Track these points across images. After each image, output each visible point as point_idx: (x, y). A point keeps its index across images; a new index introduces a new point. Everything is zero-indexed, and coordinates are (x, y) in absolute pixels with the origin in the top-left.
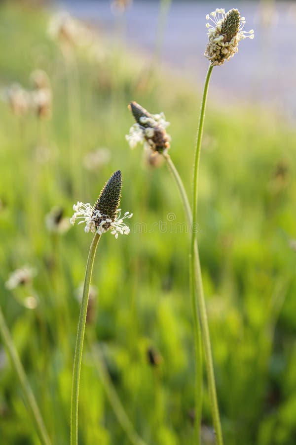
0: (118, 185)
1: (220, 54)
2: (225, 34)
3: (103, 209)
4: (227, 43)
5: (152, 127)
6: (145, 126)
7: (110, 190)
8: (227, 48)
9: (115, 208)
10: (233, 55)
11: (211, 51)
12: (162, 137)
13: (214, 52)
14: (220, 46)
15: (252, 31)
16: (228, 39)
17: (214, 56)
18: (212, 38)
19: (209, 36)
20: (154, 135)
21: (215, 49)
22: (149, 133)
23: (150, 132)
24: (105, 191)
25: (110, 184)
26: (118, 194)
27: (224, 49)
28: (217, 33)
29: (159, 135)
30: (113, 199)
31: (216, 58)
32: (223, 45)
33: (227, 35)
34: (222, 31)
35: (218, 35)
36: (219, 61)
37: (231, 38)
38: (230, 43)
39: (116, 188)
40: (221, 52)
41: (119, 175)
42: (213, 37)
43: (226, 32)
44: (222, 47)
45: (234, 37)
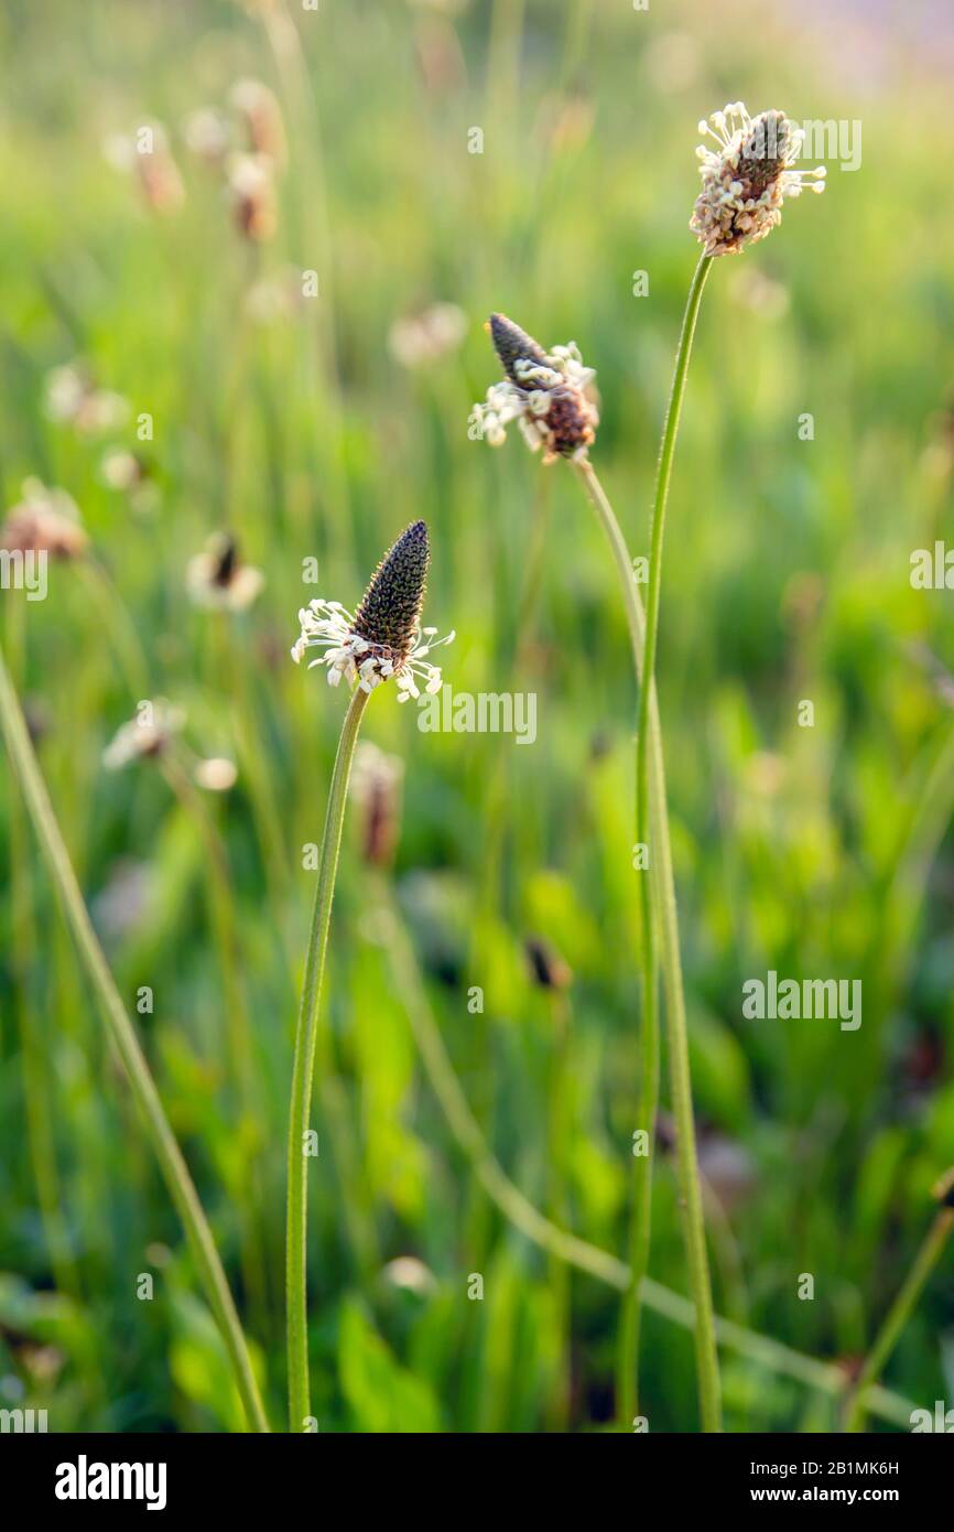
0: (418, 563)
1: (732, 229)
2: (747, 181)
3: (376, 627)
4: (751, 201)
5: (545, 390)
6: (527, 386)
7: (394, 577)
8: (751, 214)
9: (408, 621)
10: (766, 233)
11: (708, 220)
12: (573, 416)
13: (717, 222)
14: (731, 209)
15: (821, 171)
16: (755, 193)
17: (716, 233)
18: (712, 185)
19: (705, 177)
20: (551, 410)
21: (717, 217)
22: (539, 405)
23: (542, 402)
24: (383, 578)
25: (396, 559)
26: (417, 584)
27: (742, 215)
28: (724, 174)
29: (565, 409)
30: (403, 599)
31: (721, 238)
32: (740, 206)
33: (751, 180)
34: (739, 168)
35: (728, 178)
36: (728, 242)
37: (764, 189)
38: (760, 202)
39: (412, 570)
40: (733, 224)
41: (420, 534)
42: (716, 182)
43: (751, 173)
44: (736, 211)
45: (771, 187)
